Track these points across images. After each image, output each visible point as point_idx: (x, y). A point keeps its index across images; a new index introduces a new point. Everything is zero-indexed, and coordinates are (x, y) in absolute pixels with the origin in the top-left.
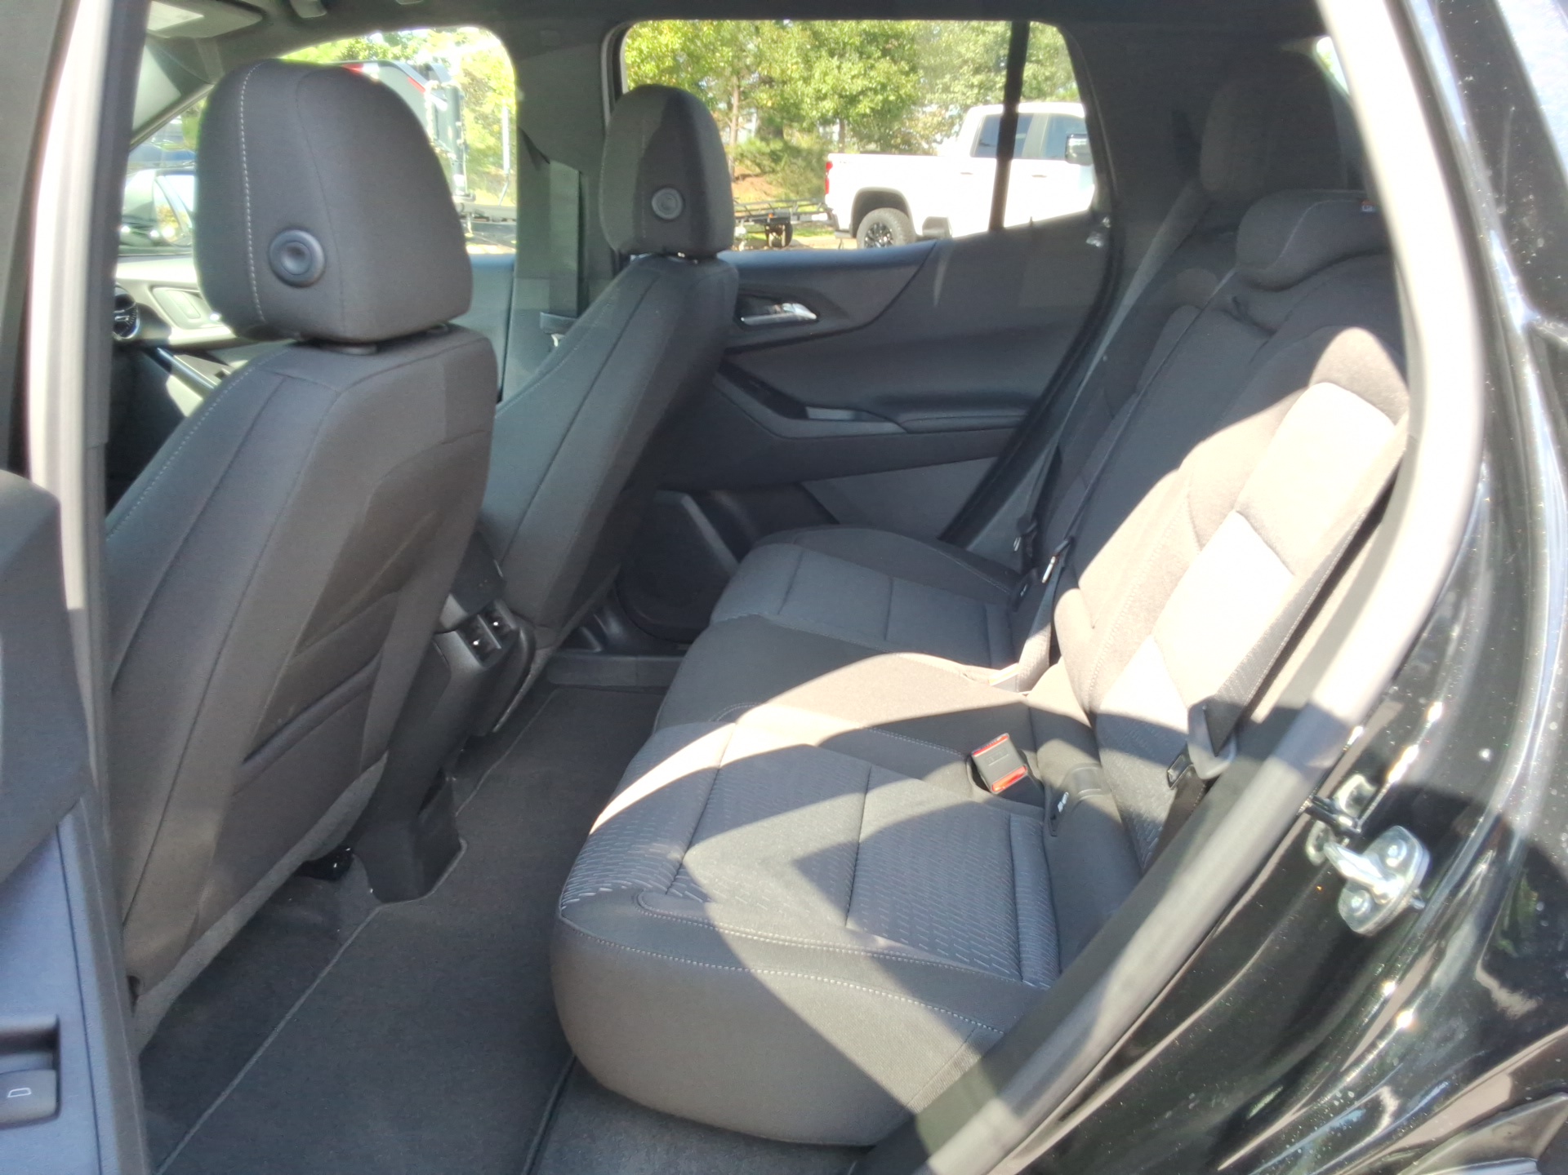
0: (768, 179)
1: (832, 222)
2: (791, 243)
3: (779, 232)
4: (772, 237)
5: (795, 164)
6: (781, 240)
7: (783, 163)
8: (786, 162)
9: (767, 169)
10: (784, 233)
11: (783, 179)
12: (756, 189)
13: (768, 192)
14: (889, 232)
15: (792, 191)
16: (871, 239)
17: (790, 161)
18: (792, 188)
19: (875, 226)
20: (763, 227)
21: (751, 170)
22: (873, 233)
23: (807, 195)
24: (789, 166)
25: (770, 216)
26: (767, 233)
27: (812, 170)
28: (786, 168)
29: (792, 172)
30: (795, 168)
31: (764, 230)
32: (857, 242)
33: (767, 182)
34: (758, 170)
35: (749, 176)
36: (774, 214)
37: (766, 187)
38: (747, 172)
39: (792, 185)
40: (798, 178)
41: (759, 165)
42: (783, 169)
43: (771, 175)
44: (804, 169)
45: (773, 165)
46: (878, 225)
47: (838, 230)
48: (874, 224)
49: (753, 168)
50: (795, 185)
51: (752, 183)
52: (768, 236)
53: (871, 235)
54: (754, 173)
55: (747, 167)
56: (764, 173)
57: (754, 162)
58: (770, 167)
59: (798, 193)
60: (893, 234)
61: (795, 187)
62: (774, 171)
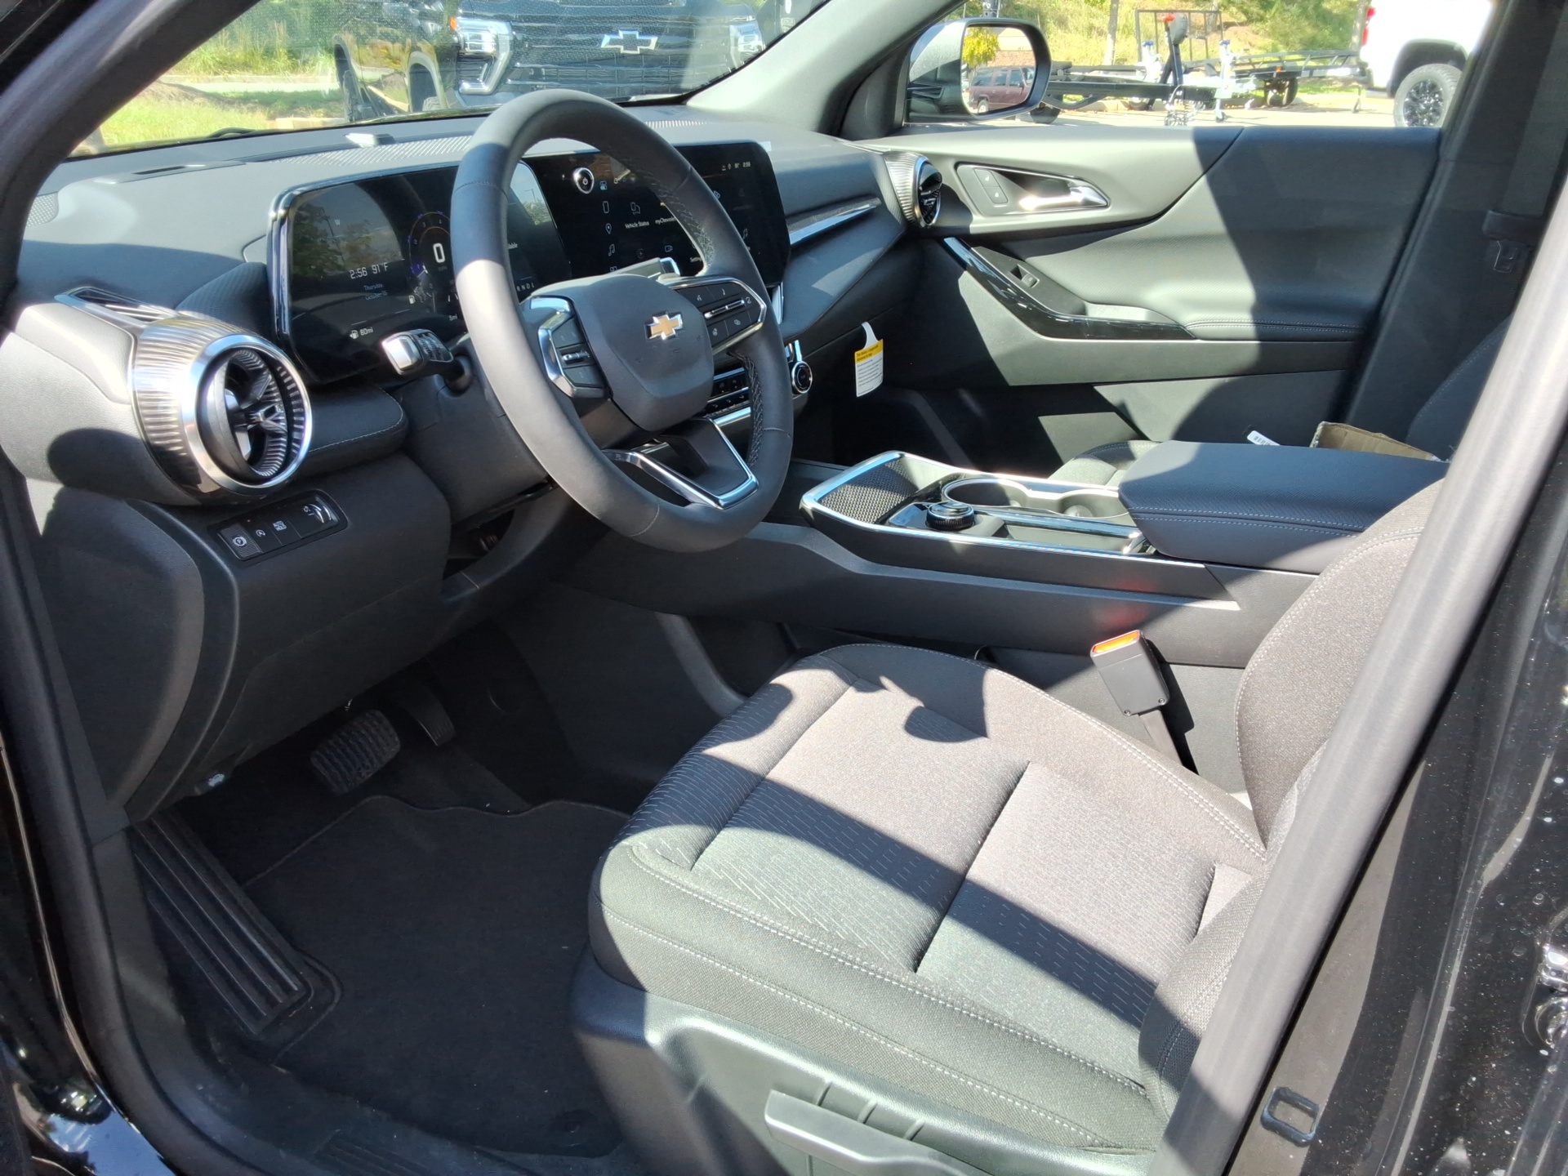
0: (1254, 28)
1: (1364, 77)
2: (1293, 102)
3: (1280, 88)
4: (1271, 94)
5: (1288, 10)
6: (1282, 98)
7: (1273, 11)
8: (1277, 9)
9: (1255, 16)
10: (1287, 90)
11: (1272, 27)
12: (1239, 40)
13: (1253, 43)
14: (1439, 93)
15: (1281, 42)
16: (1414, 100)
17: (1282, 7)
18: (1281, 39)
19: (1422, 85)
20: (1263, 82)
21: (1236, 18)
22: (1418, 92)
23: (1298, 47)
24: (1280, 13)
25: (1278, 71)
26: (1266, 89)
27: (1307, 18)
28: (1277, 15)
29: (1283, 20)
30: (1287, 15)
31: (1262, 86)
32: (1395, 102)
33: (1253, 32)
34: (1243, 18)
35: (1232, 24)
36: (1282, 68)
37: (1251, 37)
38: (1231, 20)
39: (1281, 35)
40: (1290, 27)
41: (1246, 13)
42: (1273, 17)
43: (1259, 24)
44: (1298, 17)
45: (1262, 12)
46: (1425, 83)
47: (1371, 88)
48: (1420, 83)
49: (1238, 16)
50: (1286, 35)
51: (1236, 33)
52: (1266, 93)
53: (1414, 95)
54: (1240, 21)
55: (1232, 14)
56: (1250, 21)
57: (1241, 9)
58: (1258, 14)
59: (1287, 44)
60: (1443, 93)
61: (1285, 38)
62: (1262, 19)
